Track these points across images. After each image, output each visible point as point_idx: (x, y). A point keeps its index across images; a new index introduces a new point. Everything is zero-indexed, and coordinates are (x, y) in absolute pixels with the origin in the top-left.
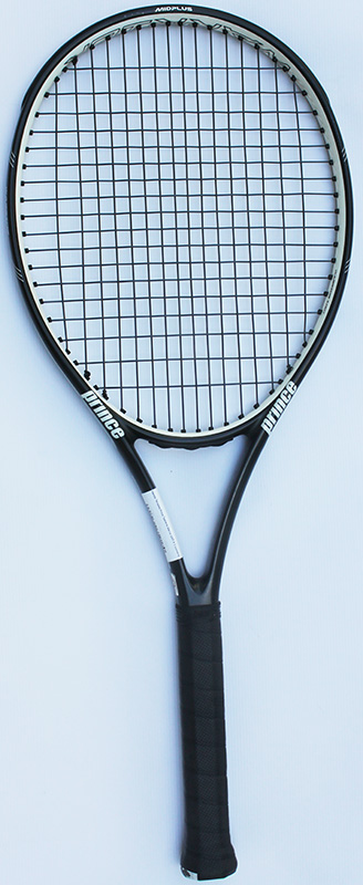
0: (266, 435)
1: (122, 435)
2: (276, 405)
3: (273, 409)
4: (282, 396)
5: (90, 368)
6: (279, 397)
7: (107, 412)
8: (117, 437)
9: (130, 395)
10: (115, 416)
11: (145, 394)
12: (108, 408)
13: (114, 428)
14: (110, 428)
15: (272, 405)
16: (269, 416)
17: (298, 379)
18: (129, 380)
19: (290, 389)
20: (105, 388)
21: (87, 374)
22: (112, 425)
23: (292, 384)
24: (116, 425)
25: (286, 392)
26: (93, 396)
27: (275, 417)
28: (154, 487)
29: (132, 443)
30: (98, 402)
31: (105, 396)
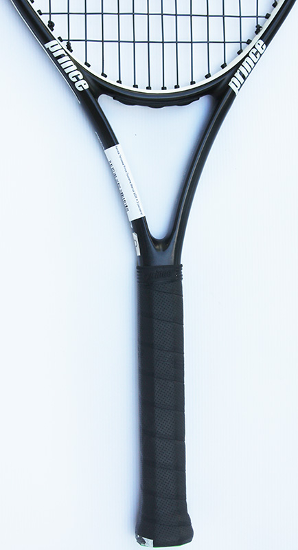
0: (233, 95)
1: (86, 87)
2: (244, 63)
3: (241, 68)
4: (251, 55)
5: (54, 19)
6: (247, 55)
7: (71, 63)
8: (81, 89)
9: (95, 49)
10: (79, 68)
11: (111, 49)
12: (72, 59)
13: (78, 80)
14: (74, 80)
15: (240, 64)
16: (237, 75)
17: (268, 37)
18: (94, 33)
19: (259, 48)
20: (69, 40)
21: (51, 25)
22: (76, 77)
23: (261, 42)
24: (81, 77)
25: (254, 51)
26: (56, 47)
27: (243, 77)
28: (118, 143)
29: (96, 97)
30: (62, 52)
31: (69, 47)
